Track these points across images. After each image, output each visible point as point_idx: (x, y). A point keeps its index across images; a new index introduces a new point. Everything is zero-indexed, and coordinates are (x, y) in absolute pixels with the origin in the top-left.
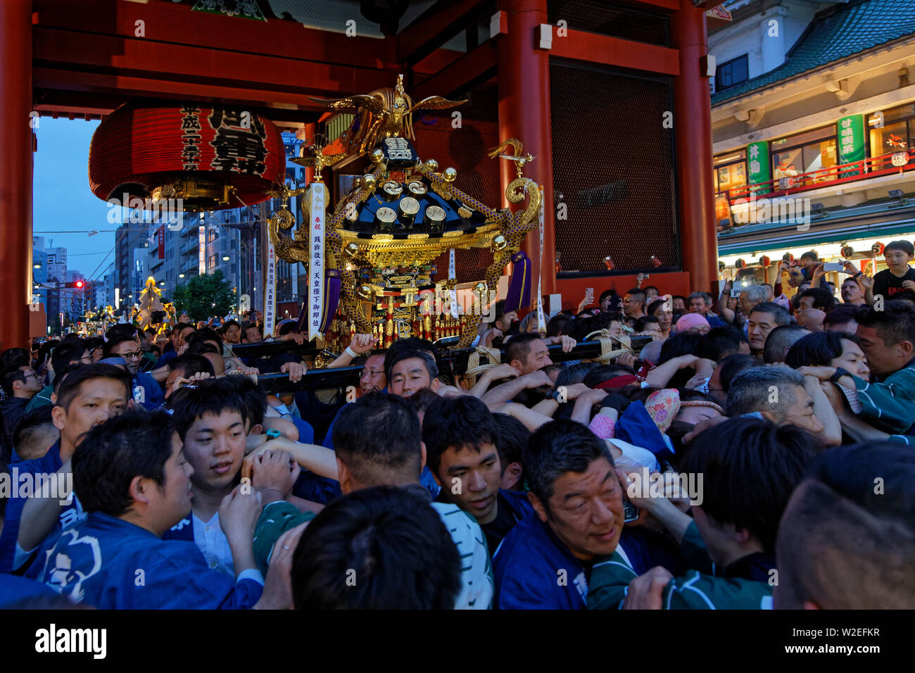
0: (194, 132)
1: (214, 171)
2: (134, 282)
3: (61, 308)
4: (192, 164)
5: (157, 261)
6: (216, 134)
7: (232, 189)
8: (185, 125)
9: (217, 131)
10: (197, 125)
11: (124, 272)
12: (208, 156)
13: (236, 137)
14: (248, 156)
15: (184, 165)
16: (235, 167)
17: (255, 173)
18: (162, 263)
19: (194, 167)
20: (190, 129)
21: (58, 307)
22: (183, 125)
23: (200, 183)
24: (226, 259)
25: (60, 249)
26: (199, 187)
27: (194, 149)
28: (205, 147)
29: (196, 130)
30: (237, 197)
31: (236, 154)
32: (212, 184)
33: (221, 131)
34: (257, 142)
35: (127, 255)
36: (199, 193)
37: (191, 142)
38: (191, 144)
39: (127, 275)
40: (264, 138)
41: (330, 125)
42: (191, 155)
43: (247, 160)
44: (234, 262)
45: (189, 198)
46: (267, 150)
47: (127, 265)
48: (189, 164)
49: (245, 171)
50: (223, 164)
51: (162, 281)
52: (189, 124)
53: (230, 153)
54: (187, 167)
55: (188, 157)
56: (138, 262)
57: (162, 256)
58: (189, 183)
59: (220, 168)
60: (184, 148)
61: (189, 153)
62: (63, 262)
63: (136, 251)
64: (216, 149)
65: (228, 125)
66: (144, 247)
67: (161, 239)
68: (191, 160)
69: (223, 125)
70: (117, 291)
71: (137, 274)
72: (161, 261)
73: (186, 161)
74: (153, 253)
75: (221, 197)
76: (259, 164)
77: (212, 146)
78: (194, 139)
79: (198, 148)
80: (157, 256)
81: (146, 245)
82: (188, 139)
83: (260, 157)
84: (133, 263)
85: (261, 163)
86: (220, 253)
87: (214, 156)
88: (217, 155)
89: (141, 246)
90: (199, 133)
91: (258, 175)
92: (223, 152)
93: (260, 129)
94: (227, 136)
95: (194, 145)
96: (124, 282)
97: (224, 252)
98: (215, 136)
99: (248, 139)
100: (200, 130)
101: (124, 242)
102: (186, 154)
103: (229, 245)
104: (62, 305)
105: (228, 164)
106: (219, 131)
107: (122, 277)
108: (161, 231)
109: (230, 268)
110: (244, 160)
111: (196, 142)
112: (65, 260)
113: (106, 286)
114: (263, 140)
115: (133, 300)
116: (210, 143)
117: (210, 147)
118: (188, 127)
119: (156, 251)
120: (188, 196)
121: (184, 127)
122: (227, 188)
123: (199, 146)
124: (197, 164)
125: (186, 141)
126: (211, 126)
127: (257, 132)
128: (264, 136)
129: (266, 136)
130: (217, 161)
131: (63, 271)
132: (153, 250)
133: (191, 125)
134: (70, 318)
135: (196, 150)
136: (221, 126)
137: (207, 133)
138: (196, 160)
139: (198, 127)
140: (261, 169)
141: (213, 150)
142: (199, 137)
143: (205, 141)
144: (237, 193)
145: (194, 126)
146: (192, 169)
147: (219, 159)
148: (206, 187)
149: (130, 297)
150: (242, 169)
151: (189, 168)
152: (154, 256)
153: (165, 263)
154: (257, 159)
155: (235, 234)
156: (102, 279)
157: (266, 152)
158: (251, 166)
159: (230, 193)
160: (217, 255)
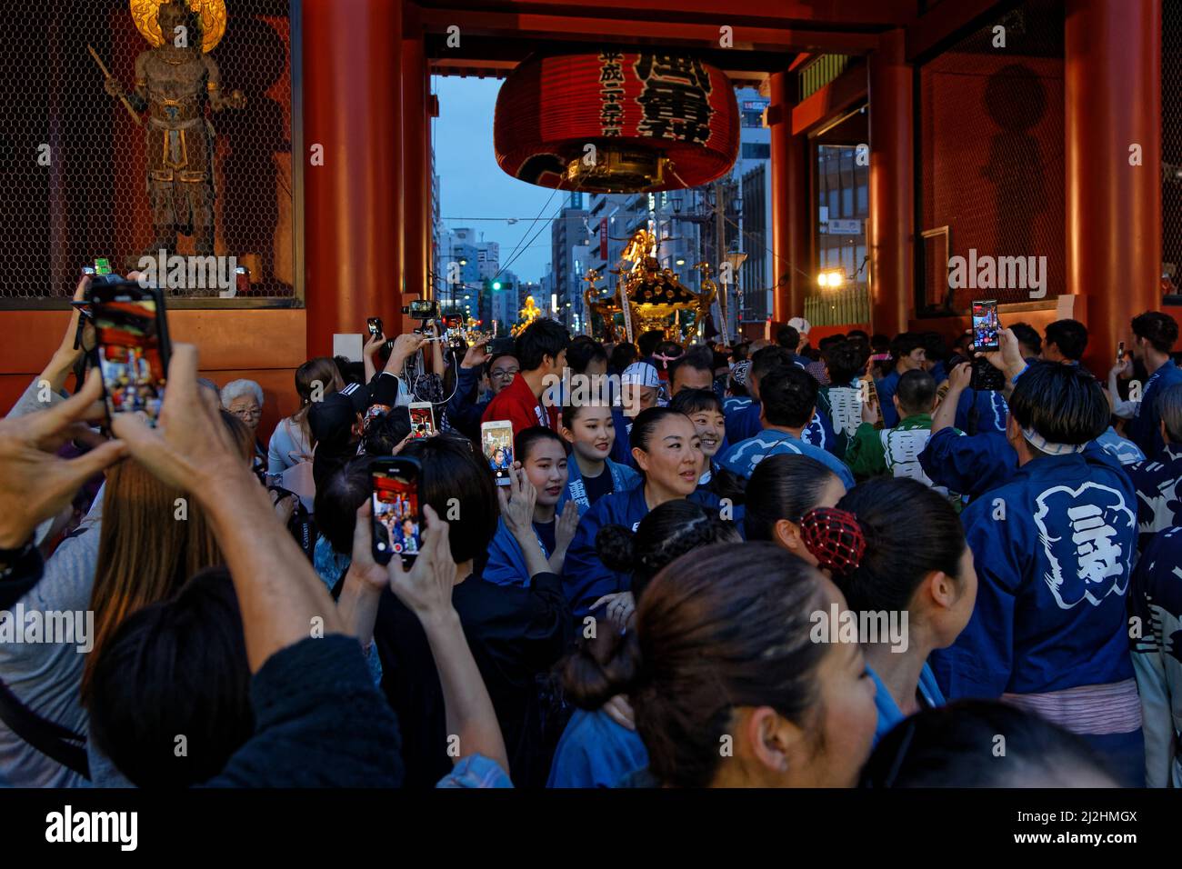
0: (615, 85)
1: (641, 137)
2: (572, 288)
3: (493, 314)
4: (614, 128)
5: (599, 262)
6: (643, 87)
7: (668, 163)
8: (604, 76)
9: (645, 83)
10: (619, 76)
11: (562, 275)
12: (633, 118)
13: (670, 91)
14: (687, 116)
15: (604, 130)
16: (669, 132)
17: (696, 140)
18: (604, 266)
19: (616, 132)
20: (612, 82)
21: (490, 311)
22: (601, 77)
23: (626, 155)
24: (680, 263)
25: (490, 244)
26: (625, 159)
27: (616, 107)
28: (630, 106)
29: (619, 82)
30: (675, 174)
31: (671, 114)
32: (640, 156)
33: (652, 84)
34: (698, 97)
35: (564, 253)
36: (625, 168)
37: (612, 98)
38: (612, 101)
39: (565, 278)
40: (708, 91)
41: (804, 74)
42: (612, 116)
43: (685, 122)
44: (691, 268)
45: (613, 175)
46: (712, 108)
47: (565, 266)
48: (610, 128)
49: (682, 137)
50: (653, 128)
51: (605, 288)
52: (609, 75)
53: (662, 113)
54: (607, 132)
55: (608, 119)
56: (577, 262)
57: (604, 257)
58: (613, 154)
59: (647, 134)
60: (604, 107)
61: (609, 113)
62: (495, 259)
63: (575, 249)
64: (643, 107)
65: (660, 75)
66: (584, 245)
67: (604, 235)
68: (612, 123)
69: (653, 75)
70: (554, 297)
71: (576, 277)
72: (603, 263)
73: (605, 124)
74: (595, 252)
75: (654, 175)
76: (702, 129)
77: (639, 103)
78: (616, 95)
79: (620, 107)
80: (599, 257)
81: (587, 242)
82: (608, 95)
83: (703, 119)
84: (572, 264)
85: (705, 126)
86: (674, 255)
87: (641, 117)
88: (645, 115)
89: (581, 243)
90: (622, 86)
91: (700, 143)
92: (653, 111)
93: (704, 80)
94: (659, 90)
95: (615, 103)
96: (562, 287)
97: (679, 254)
98: (643, 90)
99: (687, 94)
100: (623, 82)
101: (561, 238)
102: (605, 115)
103: (685, 245)
104: (495, 311)
105: (659, 128)
106: (648, 83)
107: (560, 281)
108: (604, 225)
109: (687, 275)
110: (681, 122)
111: (619, 98)
112: (497, 257)
113: (543, 291)
114: (708, 95)
115: (573, 309)
116: (636, 99)
117: (636, 105)
118: (608, 79)
119: (597, 250)
120: (611, 171)
121: (603, 79)
122: (662, 162)
123: (622, 104)
124: (619, 128)
125: (605, 98)
126: (638, 76)
127: (698, 84)
128: (708, 89)
129: (712, 90)
130: (644, 123)
131: (495, 270)
132: (594, 248)
133: (612, 76)
134: (504, 327)
135: (618, 109)
136: (651, 76)
137: (632, 86)
138: (619, 123)
139: (621, 79)
140: (703, 134)
141: (641, 109)
142: (621, 92)
143: (630, 96)
144: (675, 169)
145: (615, 77)
146: (614, 134)
147: (648, 121)
148: (634, 160)
149: (568, 305)
150: (678, 134)
151: (610, 134)
152: (595, 256)
153: (608, 265)
154: (698, 122)
155: (693, 231)
156: (538, 283)
157: (710, 111)
158: (691, 131)
159: (665, 168)
160: (670, 258)
